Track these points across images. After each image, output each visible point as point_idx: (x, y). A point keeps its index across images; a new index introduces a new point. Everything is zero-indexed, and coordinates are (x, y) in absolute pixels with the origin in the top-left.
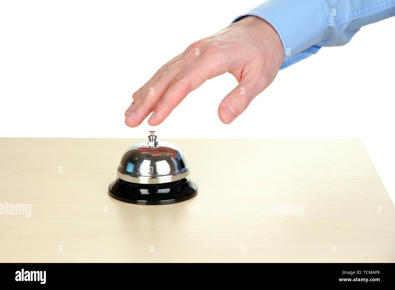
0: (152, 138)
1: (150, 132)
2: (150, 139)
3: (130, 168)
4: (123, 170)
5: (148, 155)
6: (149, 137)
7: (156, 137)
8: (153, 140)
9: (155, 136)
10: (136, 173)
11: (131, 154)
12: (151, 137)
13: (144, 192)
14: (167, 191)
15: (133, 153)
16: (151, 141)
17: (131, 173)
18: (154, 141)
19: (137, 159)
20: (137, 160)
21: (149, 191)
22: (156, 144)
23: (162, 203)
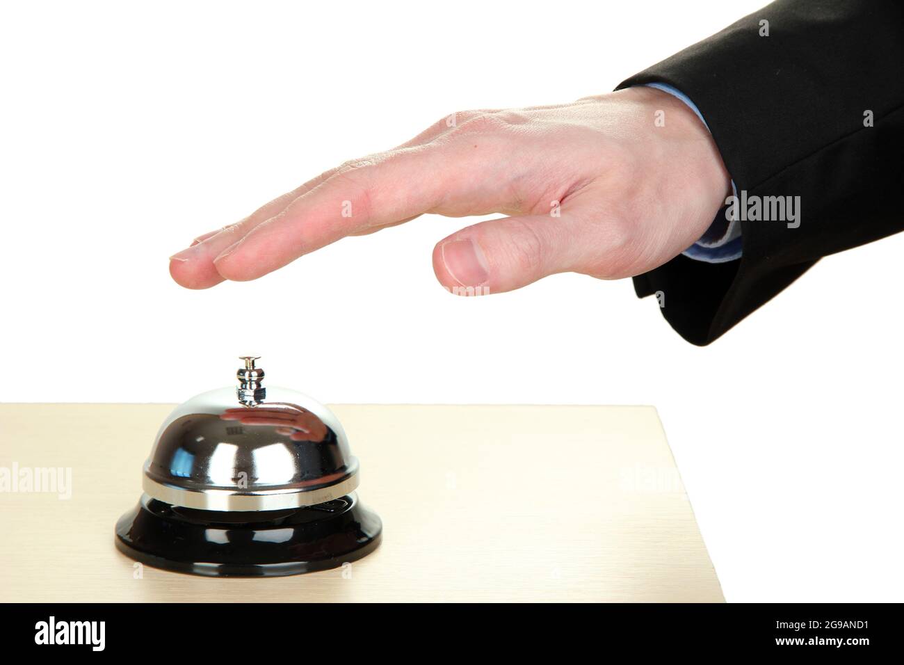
0: (250, 376)
1: (244, 358)
2: (244, 381)
3: (182, 465)
4: (162, 471)
5: (232, 429)
6: (241, 372)
7: (261, 374)
8: (253, 383)
9: (257, 371)
10: (198, 480)
11: (183, 425)
12: (247, 373)
13: (216, 536)
14: (283, 535)
15: (189, 421)
16: (248, 386)
17: (184, 478)
18: (254, 386)
19: (200, 439)
20: (202, 441)
21: (228, 534)
22: (260, 394)
23: (267, 574)
